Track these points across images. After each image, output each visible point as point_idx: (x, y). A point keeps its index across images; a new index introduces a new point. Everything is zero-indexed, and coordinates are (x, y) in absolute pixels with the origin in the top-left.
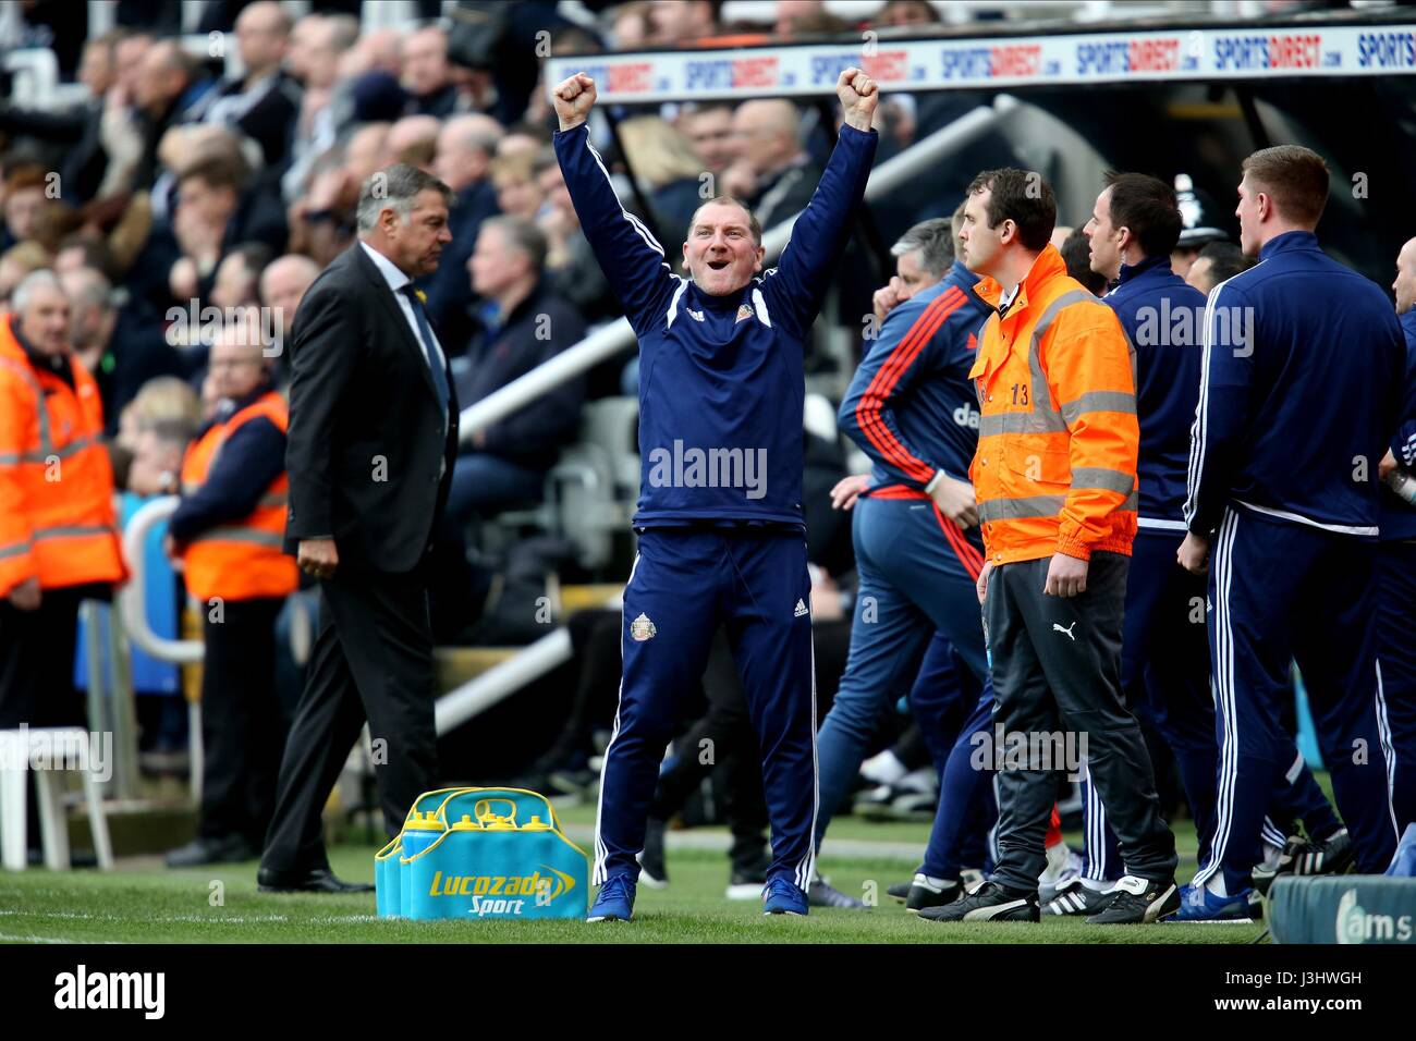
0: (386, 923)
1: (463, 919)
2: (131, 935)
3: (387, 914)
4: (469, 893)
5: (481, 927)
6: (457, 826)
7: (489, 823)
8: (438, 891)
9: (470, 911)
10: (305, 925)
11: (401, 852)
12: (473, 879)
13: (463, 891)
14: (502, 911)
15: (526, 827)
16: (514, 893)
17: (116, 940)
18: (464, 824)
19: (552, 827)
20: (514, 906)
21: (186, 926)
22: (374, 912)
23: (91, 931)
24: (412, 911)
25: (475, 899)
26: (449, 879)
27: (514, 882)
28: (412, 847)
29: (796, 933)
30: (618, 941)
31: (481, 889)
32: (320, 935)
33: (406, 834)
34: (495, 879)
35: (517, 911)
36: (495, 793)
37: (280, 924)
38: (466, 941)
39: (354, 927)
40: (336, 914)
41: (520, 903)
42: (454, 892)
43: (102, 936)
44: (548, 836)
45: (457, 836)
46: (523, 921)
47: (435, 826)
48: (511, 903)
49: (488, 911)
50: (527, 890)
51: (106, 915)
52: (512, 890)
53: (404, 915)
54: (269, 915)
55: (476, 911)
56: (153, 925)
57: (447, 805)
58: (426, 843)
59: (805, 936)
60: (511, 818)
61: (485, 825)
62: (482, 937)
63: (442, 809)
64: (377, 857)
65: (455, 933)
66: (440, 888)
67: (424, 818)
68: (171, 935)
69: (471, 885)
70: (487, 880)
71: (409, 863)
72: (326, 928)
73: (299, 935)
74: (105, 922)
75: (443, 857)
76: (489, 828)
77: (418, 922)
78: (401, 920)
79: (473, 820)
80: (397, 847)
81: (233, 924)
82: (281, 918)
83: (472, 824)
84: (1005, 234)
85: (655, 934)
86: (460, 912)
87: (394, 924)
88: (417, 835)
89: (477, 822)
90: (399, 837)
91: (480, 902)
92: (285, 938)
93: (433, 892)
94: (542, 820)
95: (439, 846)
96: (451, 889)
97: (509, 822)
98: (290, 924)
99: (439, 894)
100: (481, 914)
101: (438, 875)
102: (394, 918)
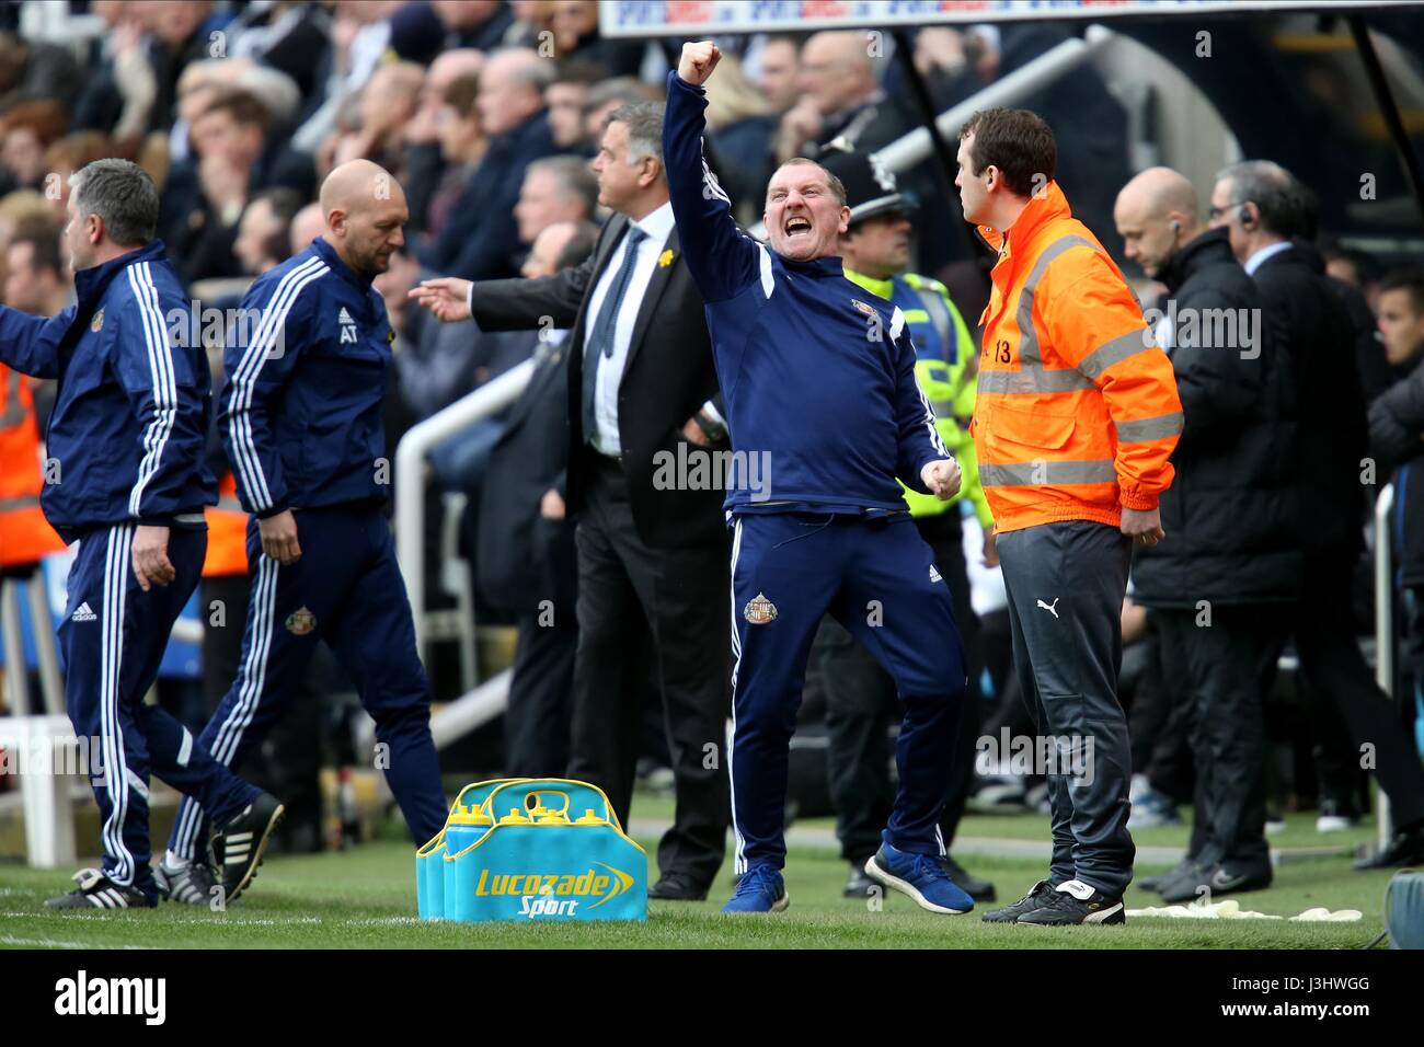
0: (429, 926)
1: (511, 921)
2: (153, 938)
3: (429, 914)
4: (518, 893)
5: (532, 930)
6: (505, 820)
7: (540, 817)
8: (485, 890)
9: (520, 913)
10: (341, 928)
11: (444, 848)
12: (523, 877)
13: (512, 891)
14: (554, 912)
15: (580, 821)
16: (568, 892)
17: (137, 944)
18: (513, 818)
19: (608, 822)
20: (567, 907)
21: (211, 929)
22: (416, 914)
23: (109, 933)
24: (456, 913)
25: (525, 900)
26: (497, 878)
27: (567, 881)
28: (456, 844)
29: (873, 937)
30: (681, 946)
31: (531, 889)
32: (357, 939)
33: (450, 829)
34: (546, 877)
35: (570, 913)
36: (546, 785)
37: (314, 926)
38: (515, 946)
39: (393, 929)
40: (375, 916)
41: (573, 904)
42: (502, 892)
43: (120, 939)
44: (604, 831)
45: (505, 832)
46: (577, 923)
47: (481, 820)
48: (564, 903)
49: (540, 912)
50: (581, 890)
51: (125, 917)
52: (565, 889)
53: (448, 917)
54: (302, 916)
55: (525, 912)
56: (175, 928)
57: (494, 797)
58: (470, 838)
59: (883, 939)
60: (564, 812)
61: (536, 818)
62: (533, 941)
63: (489, 802)
64: (418, 853)
65: (503, 937)
66: (488, 887)
67: (470, 811)
68: (196, 939)
69: (520, 885)
70: (538, 878)
71: (453, 860)
72: (363, 932)
73: (334, 939)
74: (125, 925)
75: (491, 854)
76: (540, 822)
77: (464, 925)
78: (444, 922)
79: (522, 813)
80: (440, 842)
81: (262, 927)
82: (314, 920)
83: (522, 818)
84: (991, 181)
85: (720, 937)
86: (510, 914)
87: (437, 926)
88: (461, 830)
89: (526, 816)
90: (442, 832)
91: (530, 902)
92: (320, 943)
93: (480, 892)
94: (597, 814)
95: (486, 842)
96: (498, 889)
97: (562, 816)
98: (325, 928)
99: (486, 894)
100: (531, 916)
101: (485, 873)
102: (437, 920)
